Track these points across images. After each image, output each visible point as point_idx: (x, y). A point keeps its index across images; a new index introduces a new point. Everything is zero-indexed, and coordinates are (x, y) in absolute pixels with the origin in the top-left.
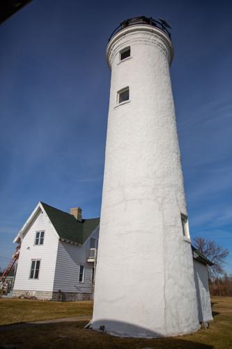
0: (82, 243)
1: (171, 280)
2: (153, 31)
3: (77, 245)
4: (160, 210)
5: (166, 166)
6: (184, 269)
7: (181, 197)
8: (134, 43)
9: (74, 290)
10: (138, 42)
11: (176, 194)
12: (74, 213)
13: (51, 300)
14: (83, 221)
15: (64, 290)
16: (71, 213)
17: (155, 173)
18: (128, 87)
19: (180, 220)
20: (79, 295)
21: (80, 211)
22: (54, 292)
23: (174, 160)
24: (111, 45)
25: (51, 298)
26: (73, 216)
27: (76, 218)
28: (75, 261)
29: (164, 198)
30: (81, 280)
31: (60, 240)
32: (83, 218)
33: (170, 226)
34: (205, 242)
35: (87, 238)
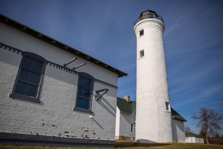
0: (131, 114)
1: (161, 126)
2: (153, 21)
3: (129, 114)
4: (157, 101)
5: (159, 84)
6: (166, 122)
7: (166, 95)
8: (145, 27)
9: (129, 136)
10: (147, 27)
11: (163, 94)
12: (126, 98)
13: (119, 140)
14: (131, 102)
15: (124, 135)
16: (125, 99)
17: (155, 87)
18: (143, 50)
19: (165, 104)
20: (131, 138)
21: (129, 97)
22: (120, 136)
23: (163, 80)
24: (136, 27)
25: (119, 139)
26: (126, 100)
27: (127, 101)
28: (128, 122)
29: (159, 96)
30: (132, 131)
31: (121, 112)
32: (131, 101)
33: (161, 107)
34: (207, 110)
35: (134, 110)
